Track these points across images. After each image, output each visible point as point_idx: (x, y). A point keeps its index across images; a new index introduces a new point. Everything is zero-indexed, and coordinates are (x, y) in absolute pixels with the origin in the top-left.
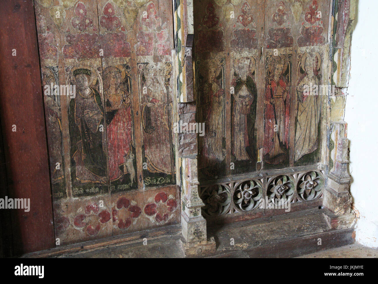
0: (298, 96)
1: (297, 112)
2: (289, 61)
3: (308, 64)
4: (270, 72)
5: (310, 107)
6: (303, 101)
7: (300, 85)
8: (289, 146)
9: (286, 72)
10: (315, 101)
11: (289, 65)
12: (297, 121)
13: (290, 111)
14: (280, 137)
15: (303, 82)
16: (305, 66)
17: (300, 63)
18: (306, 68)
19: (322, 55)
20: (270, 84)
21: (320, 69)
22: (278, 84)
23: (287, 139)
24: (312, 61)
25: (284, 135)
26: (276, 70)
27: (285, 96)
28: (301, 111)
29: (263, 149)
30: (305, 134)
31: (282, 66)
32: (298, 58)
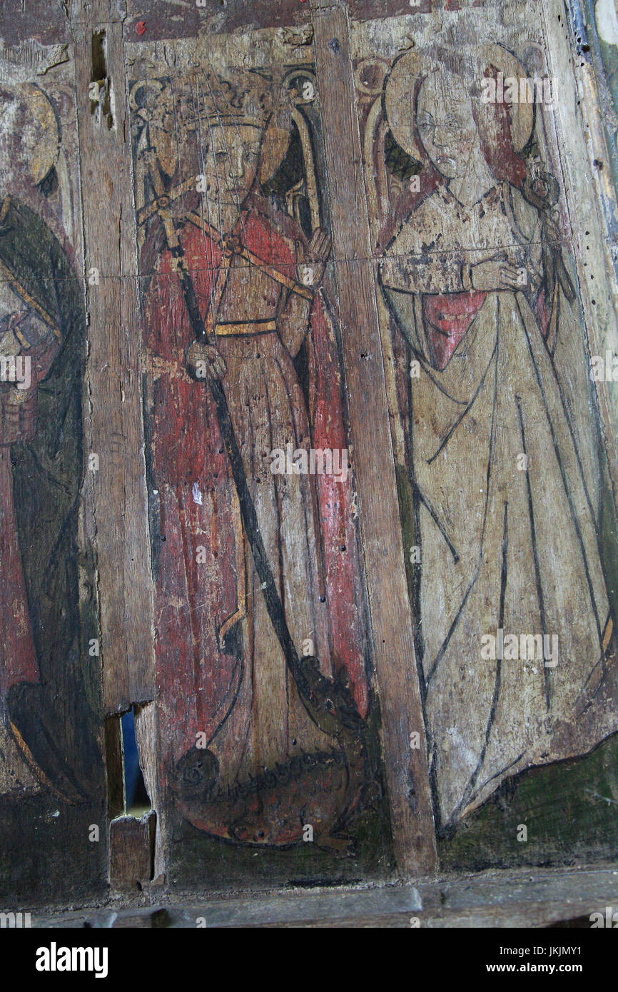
0: (396, 322)
1: (408, 437)
2: (299, 108)
3: (442, 115)
4: (171, 172)
5: (507, 397)
6: (438, 355)
7: (398, 248)
8: (371, 693)
9: (281, 172)
10: (540, 352)
11: (302, 128)
12: (418, 497)
13: (345, 426)
14: (290, 616)
15: (422, 227)
16: (416, 133)
17: (376, 111)
18: (426, 141)
19: (534, 60)
20: (178, 251)
21: (531, 145)
22: (235, 246)
23: (347, 635)
24: (465, 95)
25: (320, 607)
26: (211, 161)
27: (297, 318)
28: (434, 422)
29: (159, 711)
30: (495, 599)
31: (253, 134)
32: (356, 83)
